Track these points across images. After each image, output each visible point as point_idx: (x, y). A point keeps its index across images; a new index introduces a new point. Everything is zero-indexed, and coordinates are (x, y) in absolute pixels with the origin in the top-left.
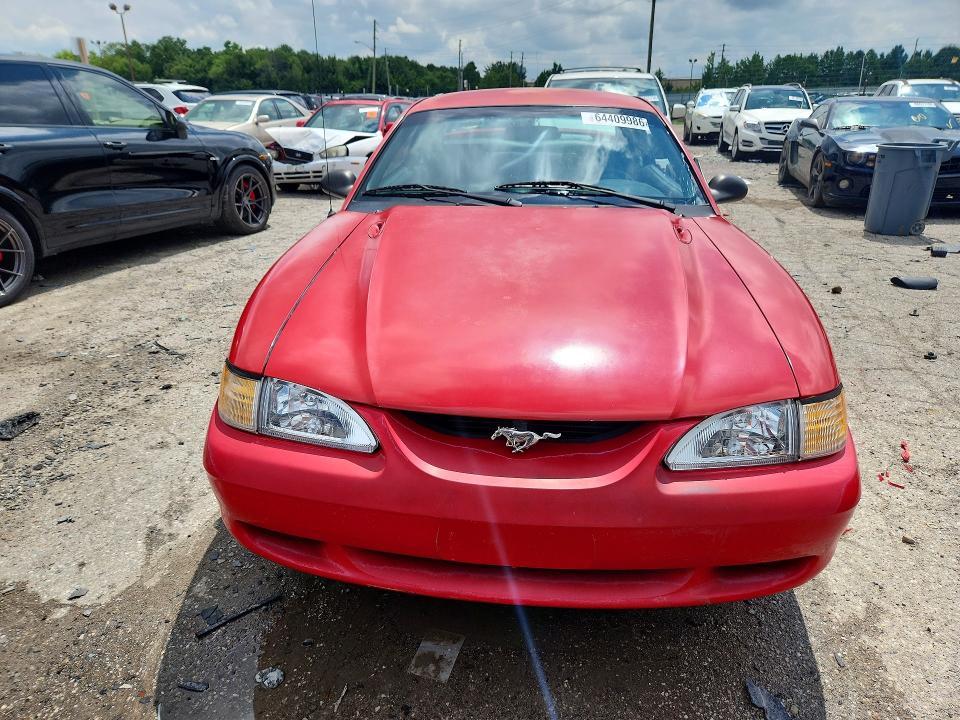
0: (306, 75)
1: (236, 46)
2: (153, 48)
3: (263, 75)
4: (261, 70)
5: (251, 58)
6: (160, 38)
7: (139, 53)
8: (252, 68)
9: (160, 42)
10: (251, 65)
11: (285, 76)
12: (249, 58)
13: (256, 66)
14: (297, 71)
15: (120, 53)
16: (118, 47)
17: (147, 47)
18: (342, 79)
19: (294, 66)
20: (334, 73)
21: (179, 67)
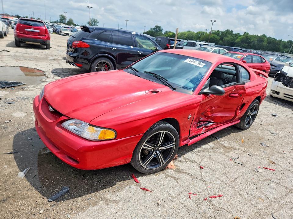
0: (268, 45)
1: (248, 33)
2: (223, 33)
3: (252, 43)
4: (253, 41)
5: (251, 37)
6: (226, 30)
7: (218, 34)
8: (250, 41)
9: (226, 31)
10: (250, 39)
11: (260, 44)
12: (250, 37)
13: (251, 40)
14: (265, 43)
15: (213, 33)
16: (214, 31)
17: (221, 32)
18: (281, 47)
19: (265, 42)
20: (278, 45)
21: (227, 38)
